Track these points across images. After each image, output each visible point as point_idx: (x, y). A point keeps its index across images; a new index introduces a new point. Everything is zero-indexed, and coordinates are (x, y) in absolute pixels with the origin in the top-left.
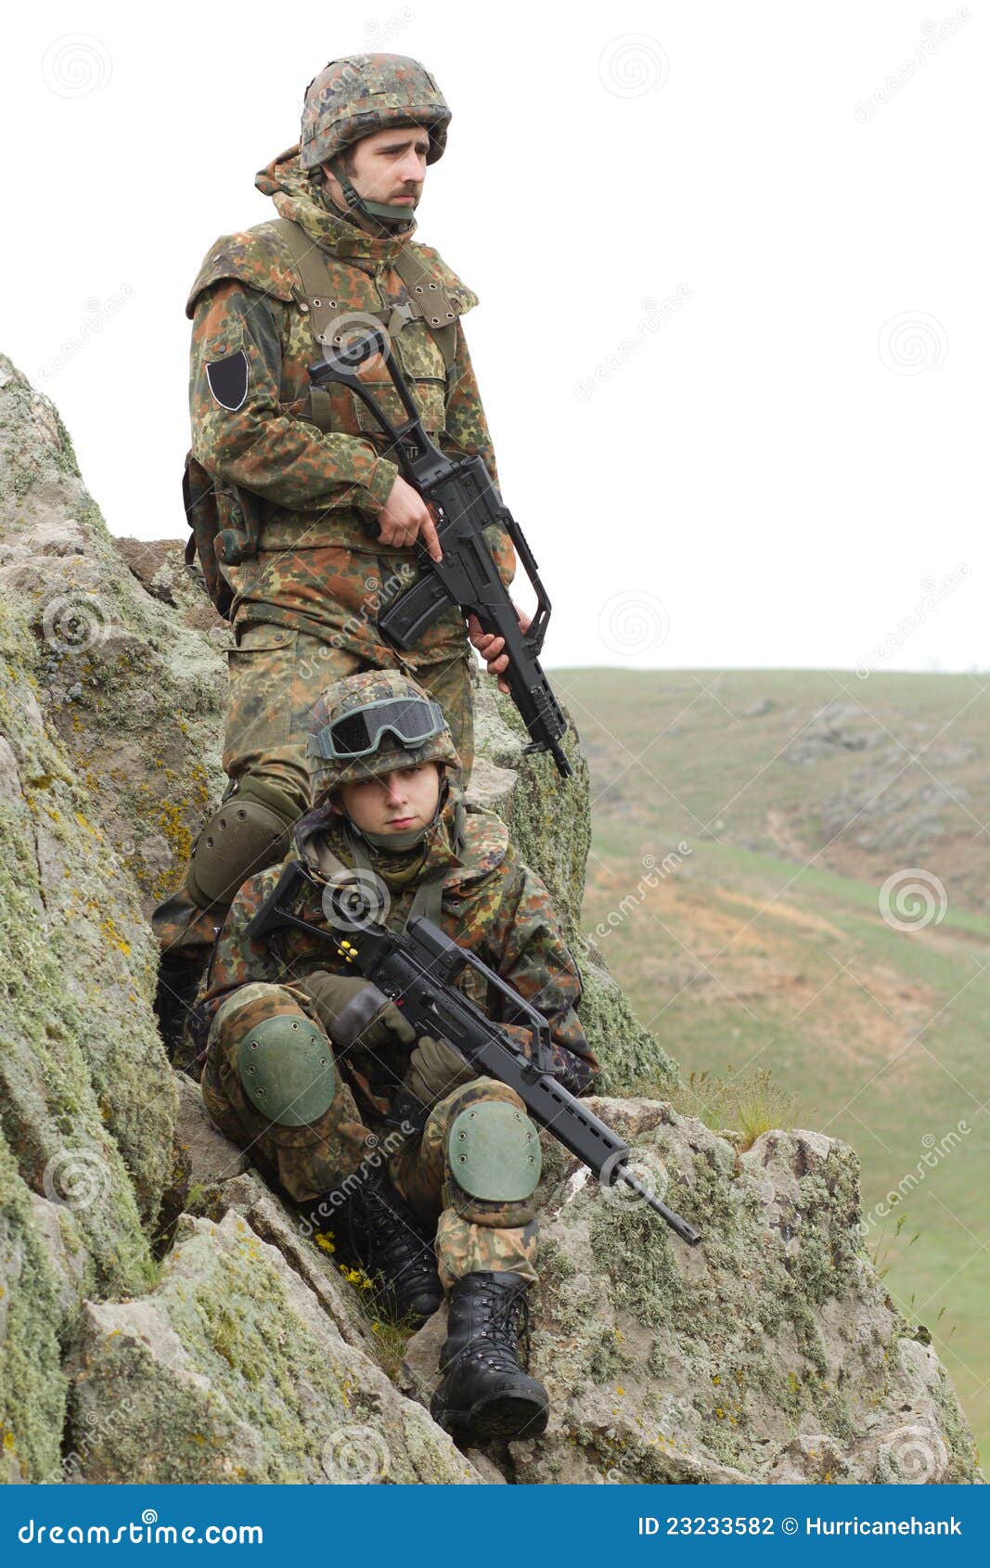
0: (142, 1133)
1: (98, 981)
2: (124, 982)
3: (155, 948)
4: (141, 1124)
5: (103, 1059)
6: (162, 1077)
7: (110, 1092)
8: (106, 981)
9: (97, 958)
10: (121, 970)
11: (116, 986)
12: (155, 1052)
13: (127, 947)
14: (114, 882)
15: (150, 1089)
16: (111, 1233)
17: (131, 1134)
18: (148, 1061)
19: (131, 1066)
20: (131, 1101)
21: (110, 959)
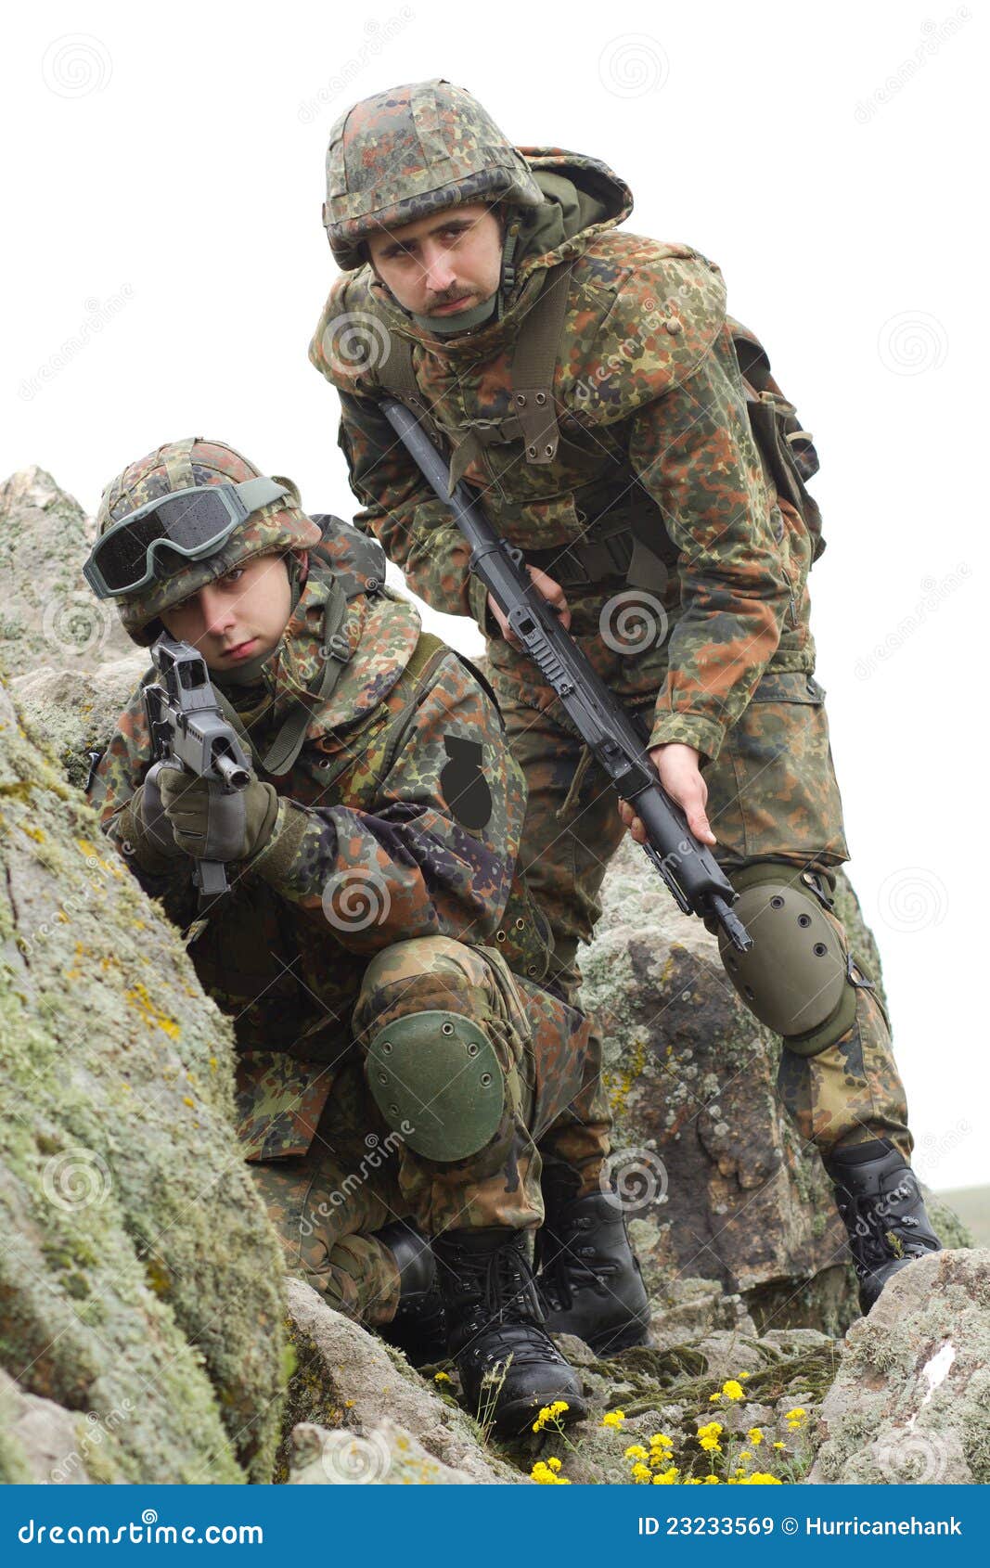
0: (227, 1312)
1: (127, 1075)
2: (172, 1077)
3: (224, 1034)
4: (223, 1297)
5: (145, 1191)
6: (250, 1221)
7: (162, 1244)
8: (141, 1075)
9: (122, 1038)
10: (167, 1061)
11: (159, 1082)
12: (234, 1181)
13: (172, 1029)
14: (145, 937)
15: (231, 1242)
16: (171, 1452)
17: (208, 1313)
18: (225, 1197)
19: (195, 1204)
20: (202, 1261)
21: (145, 1042)
